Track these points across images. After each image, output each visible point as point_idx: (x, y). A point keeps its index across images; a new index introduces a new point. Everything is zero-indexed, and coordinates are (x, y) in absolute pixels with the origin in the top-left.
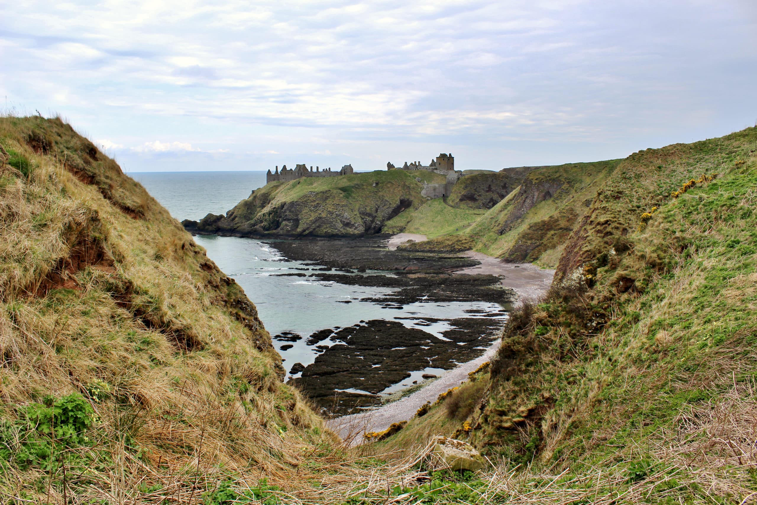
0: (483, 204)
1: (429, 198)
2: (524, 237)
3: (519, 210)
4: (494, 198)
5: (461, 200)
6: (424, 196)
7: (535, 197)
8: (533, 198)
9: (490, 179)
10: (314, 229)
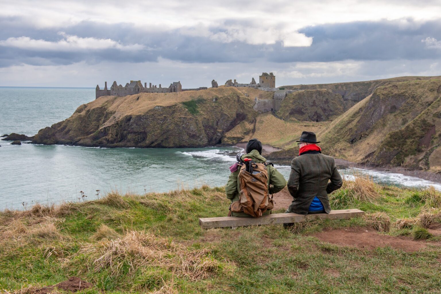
0: (309, 117)
1: (260, 113)
2: (387, 145)
3: (369, 121)
4: (318, 112)
5: (291, 114)
6: (257, 111)
7: (383, 110)
8: (381, 111)
9: (314, 95)
10: (162, 141)
